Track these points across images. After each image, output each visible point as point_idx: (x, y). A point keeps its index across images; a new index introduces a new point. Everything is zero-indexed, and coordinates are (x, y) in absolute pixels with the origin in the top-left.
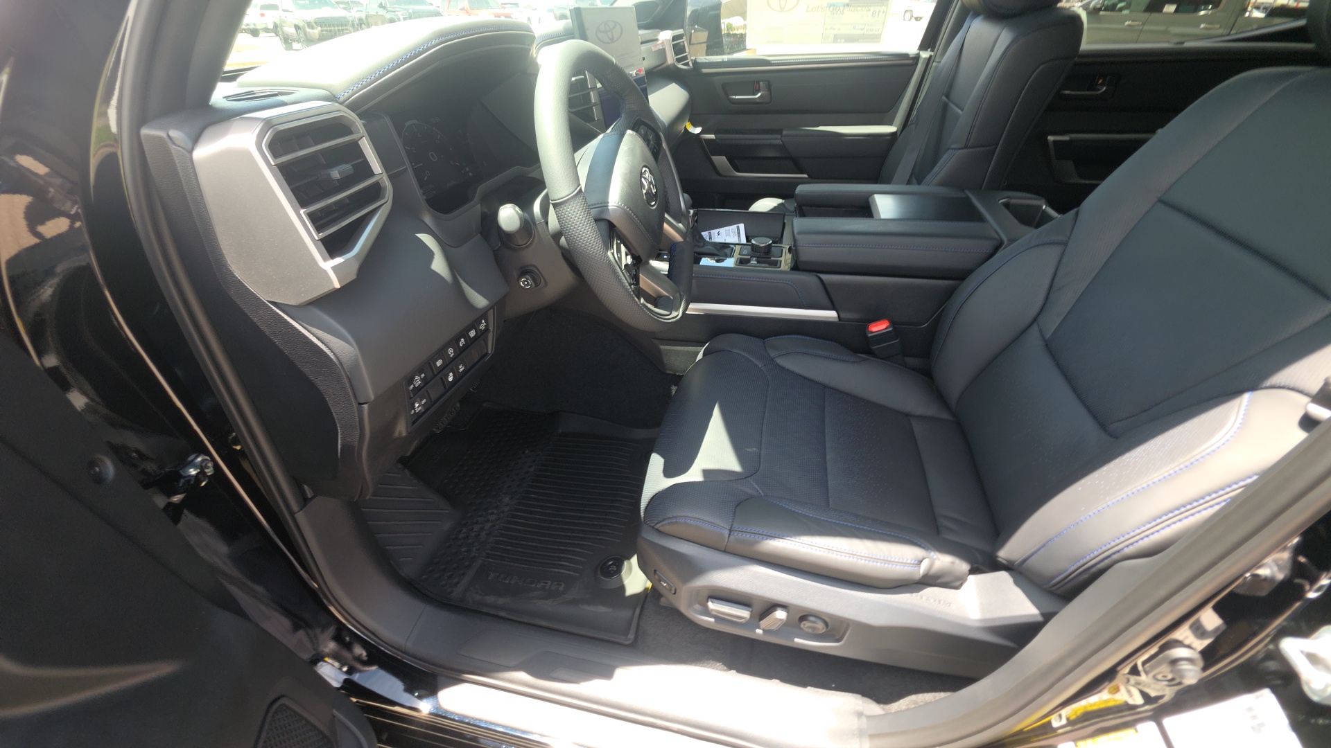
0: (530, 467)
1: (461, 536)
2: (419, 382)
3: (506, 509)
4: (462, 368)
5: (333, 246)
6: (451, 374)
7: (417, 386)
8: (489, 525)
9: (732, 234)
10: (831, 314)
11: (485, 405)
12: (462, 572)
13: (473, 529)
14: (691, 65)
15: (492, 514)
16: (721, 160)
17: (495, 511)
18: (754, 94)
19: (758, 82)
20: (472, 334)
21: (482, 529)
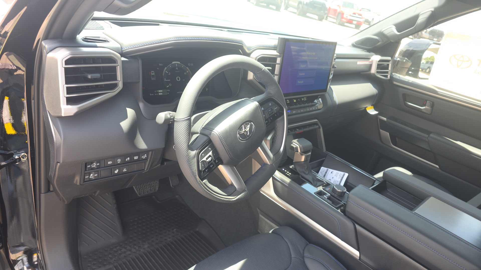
0: (170, 238)
1: (115, 249)
2: (95, 166)
3: (142, 251)
4: (125, 170)
5: (70, 101)
6: (117, 170)
7: (92, 167)
8: (129, 252)
9: (338, 176)
10: (356, 253)
11: (177, 196)
12: (100, 265)
13: (122, 250)
14: (389, 77)
15: (135, 248)
16: (386, 134)
17: (137, 248)
18: (422, 106)
19: (426, 101)
20: (136, 158)
21: (125, 252)
